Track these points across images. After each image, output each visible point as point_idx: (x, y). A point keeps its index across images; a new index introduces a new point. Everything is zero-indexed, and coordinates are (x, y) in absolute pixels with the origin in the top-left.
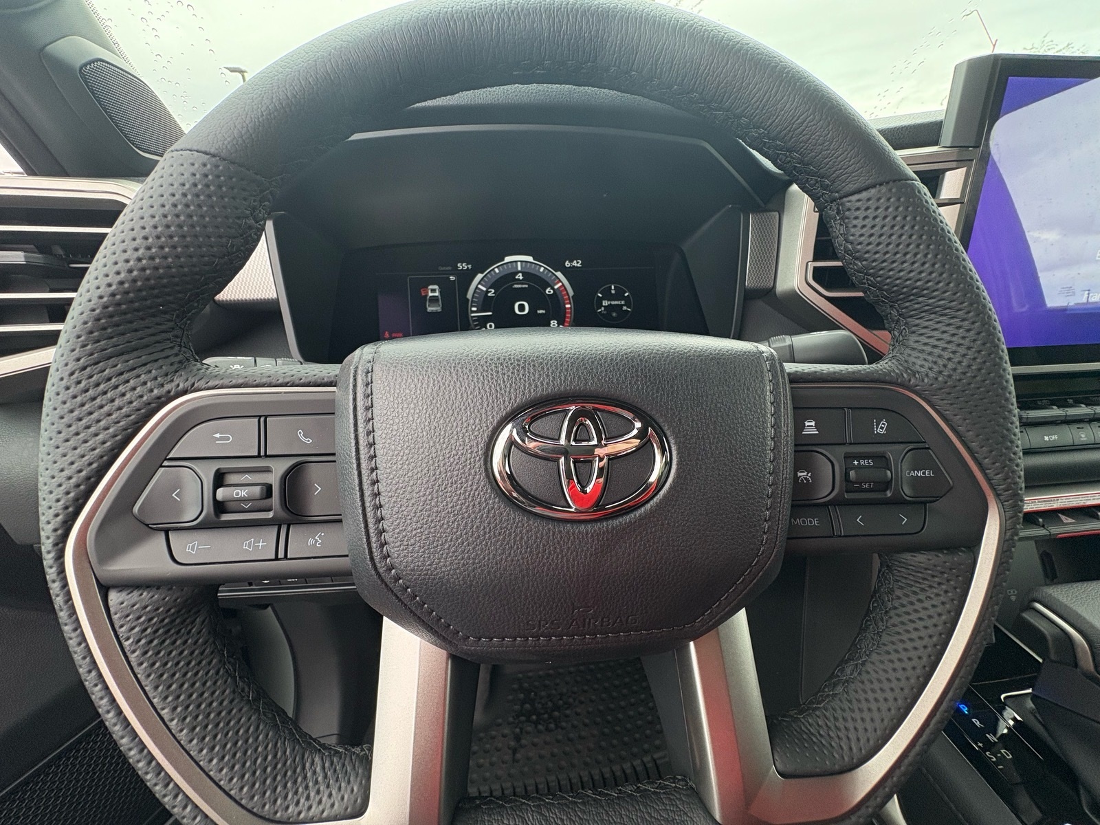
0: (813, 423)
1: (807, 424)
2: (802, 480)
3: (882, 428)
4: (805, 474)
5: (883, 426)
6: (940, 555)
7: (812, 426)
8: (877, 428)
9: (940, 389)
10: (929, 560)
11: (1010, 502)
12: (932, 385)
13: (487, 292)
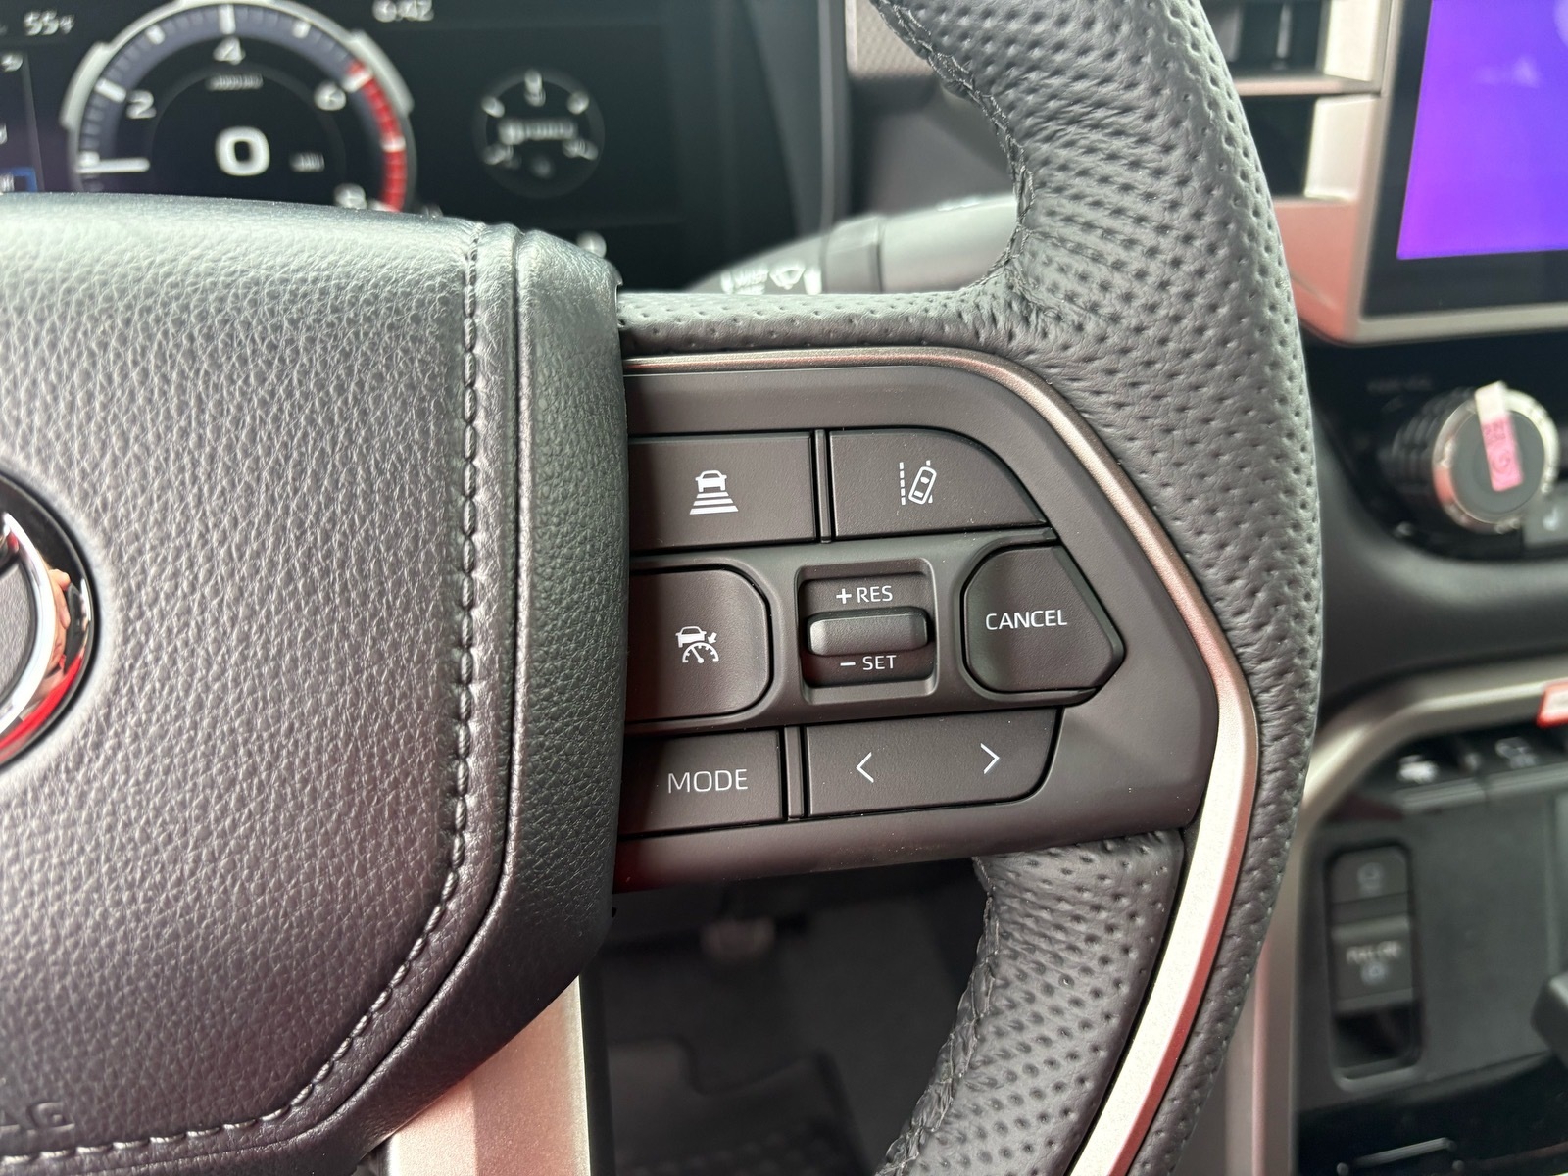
0: (720, 481)
1: (702, 483)
2: (692, 657)
3: (922, 487)
4: (701, 636)
5: (925, 480)
6: (1092, 856)
7: (717, 489)
8: (908, 489)
9: (1089, 359)
10: (1066, 872)
11: (1274, 691)
12: (1066, 347)
13: (127, 104)
